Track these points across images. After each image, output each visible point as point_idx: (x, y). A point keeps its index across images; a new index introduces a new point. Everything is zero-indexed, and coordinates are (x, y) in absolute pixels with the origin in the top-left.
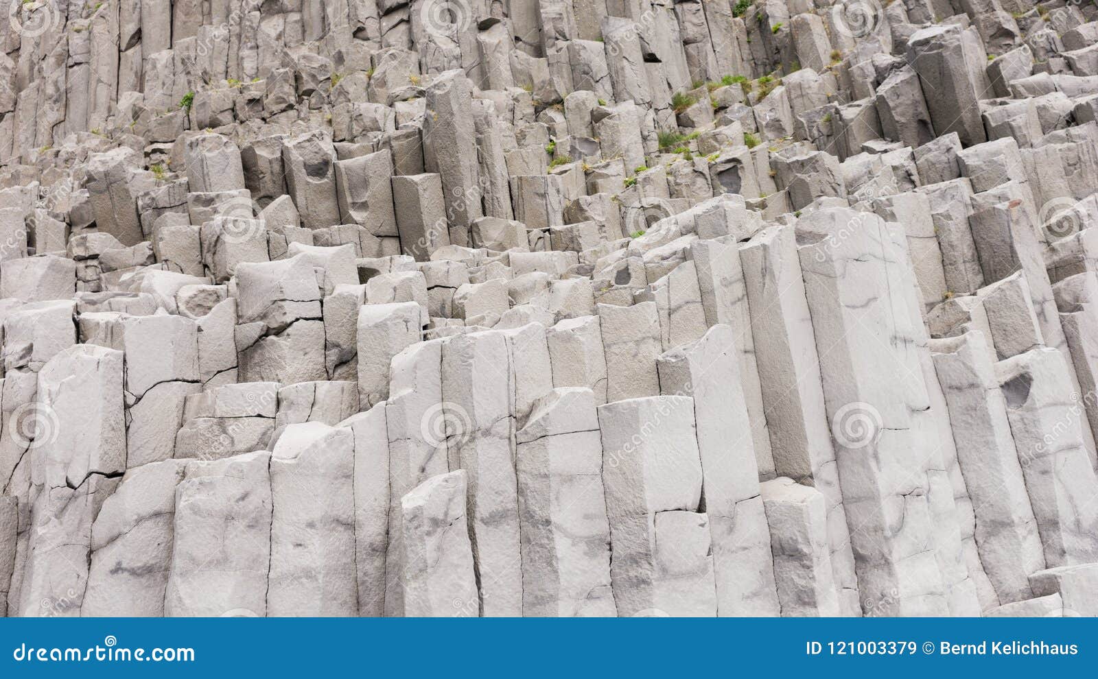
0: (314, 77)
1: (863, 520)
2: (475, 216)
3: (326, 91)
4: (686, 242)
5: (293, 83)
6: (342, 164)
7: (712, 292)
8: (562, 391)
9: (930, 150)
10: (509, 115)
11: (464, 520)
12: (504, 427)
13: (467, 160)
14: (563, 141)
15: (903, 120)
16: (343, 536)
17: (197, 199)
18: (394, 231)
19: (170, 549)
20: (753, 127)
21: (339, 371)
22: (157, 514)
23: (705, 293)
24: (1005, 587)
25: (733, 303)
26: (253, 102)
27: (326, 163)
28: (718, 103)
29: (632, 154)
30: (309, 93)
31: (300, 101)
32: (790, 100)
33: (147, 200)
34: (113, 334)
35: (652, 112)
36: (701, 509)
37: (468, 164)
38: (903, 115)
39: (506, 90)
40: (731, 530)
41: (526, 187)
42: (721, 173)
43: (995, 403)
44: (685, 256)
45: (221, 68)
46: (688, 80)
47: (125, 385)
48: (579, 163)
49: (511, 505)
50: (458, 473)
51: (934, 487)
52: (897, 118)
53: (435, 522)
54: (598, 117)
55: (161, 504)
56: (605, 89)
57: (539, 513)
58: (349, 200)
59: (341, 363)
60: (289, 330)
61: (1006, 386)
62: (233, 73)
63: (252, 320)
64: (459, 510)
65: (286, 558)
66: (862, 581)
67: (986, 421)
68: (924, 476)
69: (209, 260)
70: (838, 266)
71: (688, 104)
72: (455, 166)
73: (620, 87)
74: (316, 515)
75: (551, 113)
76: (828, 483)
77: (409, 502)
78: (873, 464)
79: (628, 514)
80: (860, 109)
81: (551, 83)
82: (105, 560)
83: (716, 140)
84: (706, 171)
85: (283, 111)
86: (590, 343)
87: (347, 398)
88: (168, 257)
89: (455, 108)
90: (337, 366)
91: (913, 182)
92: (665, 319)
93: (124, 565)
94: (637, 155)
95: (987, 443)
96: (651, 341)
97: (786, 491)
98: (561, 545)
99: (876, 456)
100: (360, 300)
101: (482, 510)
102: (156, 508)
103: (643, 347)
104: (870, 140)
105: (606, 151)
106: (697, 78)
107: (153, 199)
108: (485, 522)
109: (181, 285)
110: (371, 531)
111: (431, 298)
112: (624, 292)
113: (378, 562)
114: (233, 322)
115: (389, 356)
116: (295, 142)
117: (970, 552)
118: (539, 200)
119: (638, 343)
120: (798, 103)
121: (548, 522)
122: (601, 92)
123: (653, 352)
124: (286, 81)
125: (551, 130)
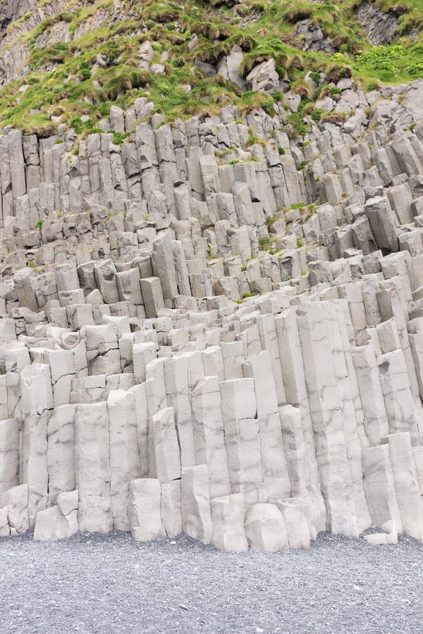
0: (99, 216)
1: (316, 419)
2: (175, 294)
3: (105, 223)
4: (255, 314)
5: (89, 219)
6: (119, 274)
7: (264, 336)
8: (207, 378)
9: (369, 258)
10: (190, 233)
11: (174, 424)
12: (187, 391)
13: (171, 271)
14: (214, 246)
15: (362, 240)
16: (133, 430)
17: (63, 294)
18: (142, 303)
19: (74, 435)
20: (302, 235)
21: (126, 368)
22: (69, 423)
23: (261, 337)
24: (373, 442)
25: (272, 340)
26: (71, 228)
27: (112, 274)
28: (289, 219)
29: (245, 252)
30: (97, 223)
31: (93, 228)
32: (320, 221)
33: (40, 292)
34: (44, 358)
35: (256, 228)
36: (256, 418)
37: (171, 272)
38: (362, 238)
39: (188, 219)
40: (267, 424)
41: (196, 280)
42: (284, 263)
43: (375, 373)
44: (255, 321)
45: (52, 204)
46: (275, 207)
47: (51, 377)
48: (221, 259)
49: (190, 418)
50: (171, 408)
51: (346, 406)
52: (360, 239)
53: (164, 425)
54: (230, 234)
55: (71, 420)
56: (233, 218)
57: (199, 421)
58: (123, 290)
59: (126, 365)
60: (107, 354)
61: (380, 366)
62: (58, 207)
63: (93, 350)
64: (172, 421)
65: (115, 437)
66: (316, 441)
67: (370, 380)
68: (342, 403)
69: (71, 321)
70: (311, 326)
71: (273, 222)
72: (166, 275)
73: (240, 217)
74: (124, 422)
75: (209, 231)
76: (305, 407)
77: (156, 418)
78: (321, 399)
79: (230, 420)
80: (345, 233)
81: (208, 216)
82: (53, 438)
83: (284, 243)
84: (277, 262)
85: (86, 233)
86: (218, 358)
87: (130, 380)
88: (55, 320)
89: (165, 250)
90: (125, 366)
91: (361, 272)
92: (246, 347)
93: (60, 440)
94: (248, 252)
95: (370, 389)
96: (240, 357)
97: (289, 410)
98: (207, 432)
99: (322, 397)
100: (132, 342)
101: (180, 420)
102: (68, 421)
103: (237, 359)
104: (349, 248)
105: (234, 250)
106: (279, 205)
107: (42, 292)
108: (181, 424)
109: (62, 333)
110: (142, 428)
111: (159, 336)
112: (232, 335)
113: (145, 438)
114: (85, 349)
115: (145, 364)
116: (99, 266)
117: (361, 429)
118: (202, 285)
119: (236, 357)
120: (323, 222)
121: (202, 424)
122: (231, 219)
123: (241, 361)
124: (86, 218)
125: (209, 241)
